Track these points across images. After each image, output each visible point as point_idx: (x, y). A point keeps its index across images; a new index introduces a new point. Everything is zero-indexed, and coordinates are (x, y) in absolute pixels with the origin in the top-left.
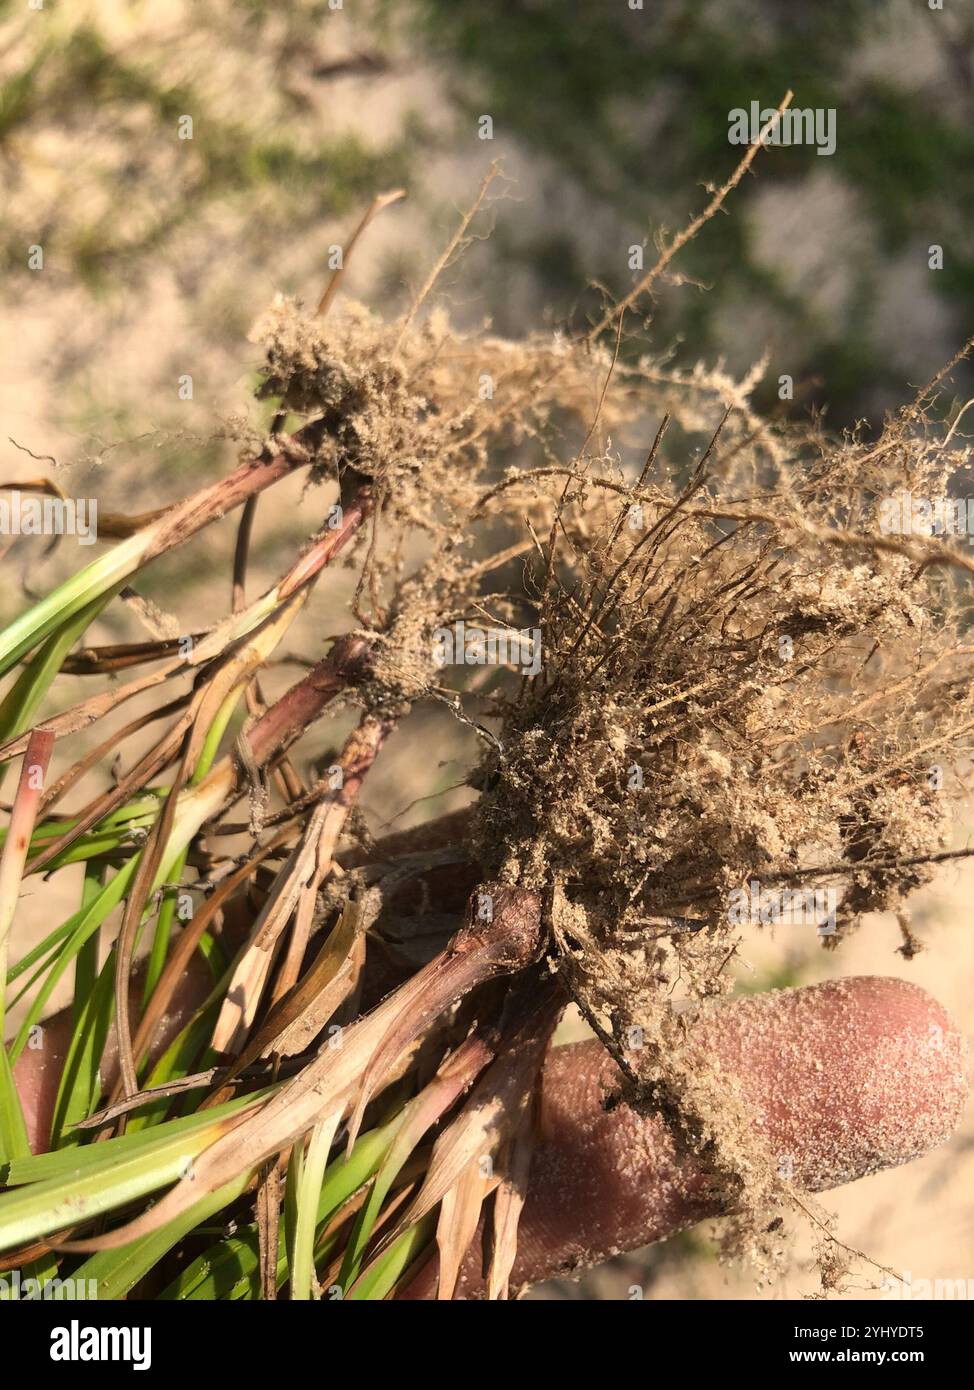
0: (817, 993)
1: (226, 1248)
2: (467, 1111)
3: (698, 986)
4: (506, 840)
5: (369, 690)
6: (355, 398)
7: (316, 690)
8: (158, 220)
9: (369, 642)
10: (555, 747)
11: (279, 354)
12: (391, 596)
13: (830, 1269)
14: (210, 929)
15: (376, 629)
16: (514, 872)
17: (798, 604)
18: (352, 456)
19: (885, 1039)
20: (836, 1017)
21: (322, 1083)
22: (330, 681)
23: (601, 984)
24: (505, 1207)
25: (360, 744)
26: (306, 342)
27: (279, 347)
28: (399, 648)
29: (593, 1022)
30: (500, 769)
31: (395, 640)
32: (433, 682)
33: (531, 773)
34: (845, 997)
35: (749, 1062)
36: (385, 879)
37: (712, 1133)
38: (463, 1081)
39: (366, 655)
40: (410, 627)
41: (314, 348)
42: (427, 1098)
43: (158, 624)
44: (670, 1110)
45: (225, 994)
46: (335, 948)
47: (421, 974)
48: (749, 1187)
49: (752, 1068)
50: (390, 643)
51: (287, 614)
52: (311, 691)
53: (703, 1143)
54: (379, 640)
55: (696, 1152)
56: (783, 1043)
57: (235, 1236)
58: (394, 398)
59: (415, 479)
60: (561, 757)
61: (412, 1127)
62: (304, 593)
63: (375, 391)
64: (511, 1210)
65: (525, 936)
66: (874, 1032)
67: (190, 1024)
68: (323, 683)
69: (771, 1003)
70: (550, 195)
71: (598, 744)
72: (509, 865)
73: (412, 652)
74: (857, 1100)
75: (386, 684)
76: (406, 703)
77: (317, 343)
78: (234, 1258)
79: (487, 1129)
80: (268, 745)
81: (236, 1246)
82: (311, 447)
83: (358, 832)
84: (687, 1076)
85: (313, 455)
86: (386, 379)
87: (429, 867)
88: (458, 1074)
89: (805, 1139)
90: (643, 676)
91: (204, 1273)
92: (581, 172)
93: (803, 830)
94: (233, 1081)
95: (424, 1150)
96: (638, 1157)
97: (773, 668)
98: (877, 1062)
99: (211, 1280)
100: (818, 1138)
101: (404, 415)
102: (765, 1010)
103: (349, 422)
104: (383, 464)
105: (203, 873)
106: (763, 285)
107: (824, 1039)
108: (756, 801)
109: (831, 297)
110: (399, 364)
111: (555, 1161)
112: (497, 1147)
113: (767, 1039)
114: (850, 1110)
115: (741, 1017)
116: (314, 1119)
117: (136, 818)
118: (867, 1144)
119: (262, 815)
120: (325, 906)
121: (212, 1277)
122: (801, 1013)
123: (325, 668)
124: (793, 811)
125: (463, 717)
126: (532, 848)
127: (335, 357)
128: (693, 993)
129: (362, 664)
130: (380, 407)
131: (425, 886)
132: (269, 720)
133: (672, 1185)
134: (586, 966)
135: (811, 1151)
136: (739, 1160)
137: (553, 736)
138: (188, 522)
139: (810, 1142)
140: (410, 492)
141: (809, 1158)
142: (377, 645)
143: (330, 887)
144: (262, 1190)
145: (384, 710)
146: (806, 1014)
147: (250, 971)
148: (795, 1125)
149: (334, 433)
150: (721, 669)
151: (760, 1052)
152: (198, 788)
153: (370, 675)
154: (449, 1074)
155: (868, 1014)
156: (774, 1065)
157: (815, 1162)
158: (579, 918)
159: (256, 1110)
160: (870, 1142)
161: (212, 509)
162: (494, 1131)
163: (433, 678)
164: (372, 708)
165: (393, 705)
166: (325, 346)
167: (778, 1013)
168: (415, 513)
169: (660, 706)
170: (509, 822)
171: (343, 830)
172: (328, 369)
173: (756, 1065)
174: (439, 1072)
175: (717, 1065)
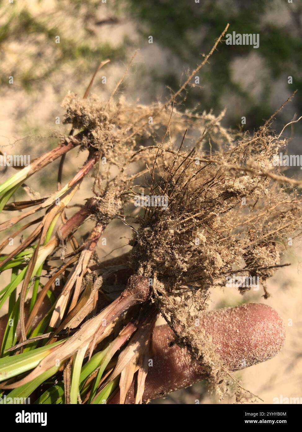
0: (238, 309)
1: (55, 388)
2: (129, 346)
3: (197, 307)
4: (139, 262)
5: (98, 215)
6: (93, 125)
7: (82, 215)
8: (47, 69)
9: (98, 200)
10: (153, 233)
11: (70, 110)
12: (106, 186)
13: (239, 396)
14: (50, 289)
15: (101, 196)
16: (142, 272)
17: (227, 188)
18: (92, 142)
19: (258, 323)
20: (244, 316)
21: (81, 337)
22: (86, 213)
23: (168, 306)
24: (141, 376)
25: (96, 232)
26: (78, 107)
27: (70, 108)
28: (107, 202)
29: (166, 318)
30: (137, 240)
31: (106, 200)
32: (118, 213)
33: (146, 241)
34: (246, 310)
35: (216, 330)
36: (103, 274)
37: (202, 353)
38: (127, 337)
39: (97, 204)
40: (111, 195)
41: (81, 109)
42: (116, 341)
43: (34, 195)
44: (189, 346)
45: (54, 309)
46: (85, 295)
47: (113, 303)
48: (213, 370)
49: (217, 332)
50: (104, 200)
51: (73, 192)
52: (80, 216)
53: (199, 356)
54: (101, 200)
55: (197, 359)
56: (227, 324)
57: (57, 384)
58: (105, 125)
59: (113, 149)
60: (155, 236)
61: (111, 350)
62: (78, 185)
63: (99, 122)
64: (143, 377)
65: (145, 291)
66: (255, 321)
67: (44, 319)
68: (84, 213)
69: (224, 312)
70: (169, 61)
71: (166, 232)
72: (140, 269)
73: (111, 203)
74: (249, 342)
75: (103, 213)
76: (110, 219)
77: (82, 107)
78: (57, 391)
79: (134, 351)
80: (67, 233)
81: (57, 388)
82: (80, 140)
83: (95, 259)
84: (194, 335)
85: (80, 142)
86: (102, 119)
87: (117, 270)
88: (126, 334)
89: (234, 354)
90: (181, 210)
91: (48, 396)
92: (179, 54)
93: (230, 258)
94: (56, 336)
95: (115, 358)
96: (182, 360)
97: (220, 208)
98: (256, 330)
99: (50, 398)
100: (238, 354)
101: (108, 130)
102: (222, 314)
103: (91, 132)
104: (102, 145)
105: (48, 271)
106: (235, 88)
107: (239, 323)
108: (215, 250)
109: (256, 92)
110: (106, 114)
111: (157, 361)
112: (138, 357)
113: (222, 323)
114: (247, 345)
115: (214, 316)
116: (79, 348)
117: (26, 255)
118: (252, 355)
119: (64, 254)
120: (85, 282)
121: (50, 397)
122: (233, 315)
123: (84, 208)
124: (227, 253)
125: (126, 224)
126: (147, 264)
127: (87, 112)
128: (196, 309)
129: (95, 207)
130: (100, 127)
131: (116, 276)
132: (67, 225)
133: (193, 368)
134: (163, 301)
135: (235, 358)
136: (210, 362)
137: (153, 229)
138: (41, 163)
139: (235, 355)
140: (111, 153)
141: (235, 360)
142: (100, 201)
143: (87, 276)
144: (65, 370)
145: (103, 221)
146: (234, 315)
147: (62, 302)
148: (230, 349)
149: (86, 135)
150: (205, 208)
151: (220, 327)
152: (46, 245)
153: (98, 210)
154: (123, 334)
155: (253, 315)
156: (224, 331)
157: (237, 361)
158: (162, 286)
159: (61, 345)
160: (254, 354)
161: (49, 159)
162: (136, 352)
163: (118, 211)
164: (99, 221)
165: (106, 220)
166: (84, 108)
167: (226, 315)
168: (112, 160)
169: (186, 220)
170: (140, 256)
171: (90, 259)
172: (85, 115)
173: (219, 331)
174: (120, 334)
175: (204, 332)
